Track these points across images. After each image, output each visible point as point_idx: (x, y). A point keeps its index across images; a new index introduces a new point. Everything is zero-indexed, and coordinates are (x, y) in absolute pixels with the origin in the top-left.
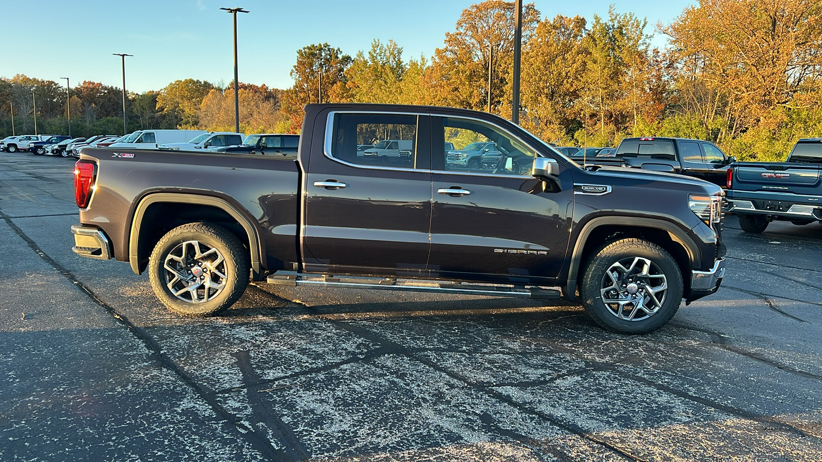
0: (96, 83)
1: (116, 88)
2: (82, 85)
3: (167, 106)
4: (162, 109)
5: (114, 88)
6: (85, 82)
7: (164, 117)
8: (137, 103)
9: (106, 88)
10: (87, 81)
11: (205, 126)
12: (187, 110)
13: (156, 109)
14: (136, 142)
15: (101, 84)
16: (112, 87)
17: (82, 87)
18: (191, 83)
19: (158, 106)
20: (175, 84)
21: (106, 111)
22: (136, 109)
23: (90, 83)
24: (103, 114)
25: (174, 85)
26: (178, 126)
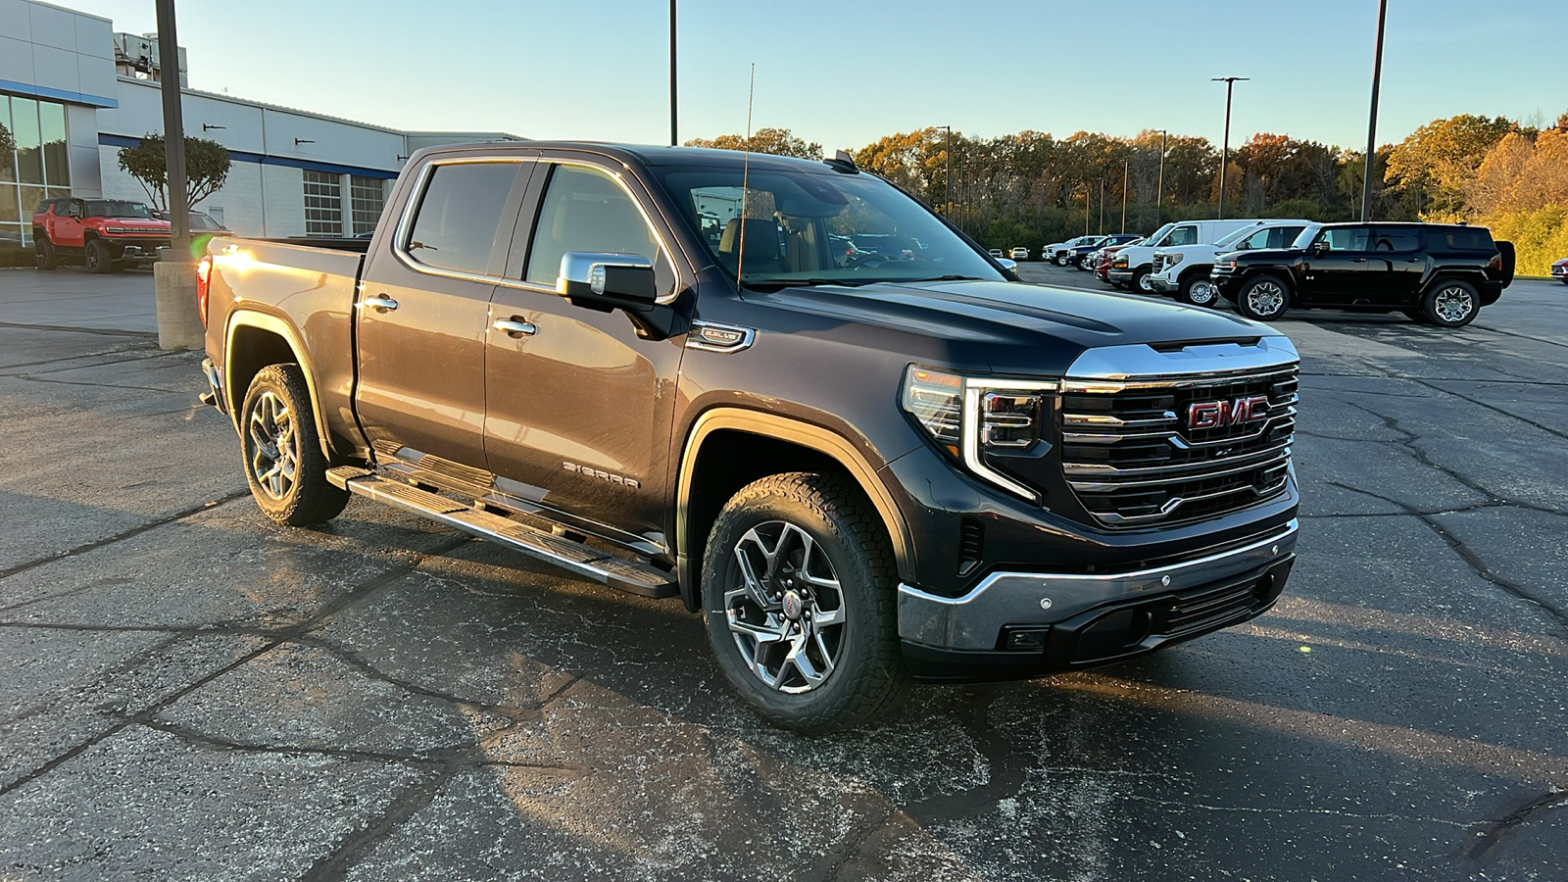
0: (1277, 137)
1: (1314, 143)
2: (1252, 141)
3: (1408, 175)
4: (1396, 180)
5: (1310, 143)
6: (1258, 135)
7: (1397, 196)
8: (1347, 173)
9: (1294, 145)
10: (1261, 134)
11: (1479, 212)
12: (1445, 180)
13: (1385, 180)
14: (1159, 245)
15: (1286, 138)
16: (1306, 143)
17: (1251, 145)
18: (1464, 122)
19: (1388, 174)
20: (1430, 128)
21: (1288, 189)
22: (1344, 183)
23: (1267, 137)
24: (1282, 193)
25: (1427, 130)
26: (1420, 214)
